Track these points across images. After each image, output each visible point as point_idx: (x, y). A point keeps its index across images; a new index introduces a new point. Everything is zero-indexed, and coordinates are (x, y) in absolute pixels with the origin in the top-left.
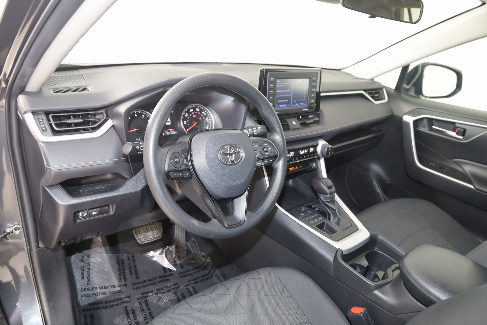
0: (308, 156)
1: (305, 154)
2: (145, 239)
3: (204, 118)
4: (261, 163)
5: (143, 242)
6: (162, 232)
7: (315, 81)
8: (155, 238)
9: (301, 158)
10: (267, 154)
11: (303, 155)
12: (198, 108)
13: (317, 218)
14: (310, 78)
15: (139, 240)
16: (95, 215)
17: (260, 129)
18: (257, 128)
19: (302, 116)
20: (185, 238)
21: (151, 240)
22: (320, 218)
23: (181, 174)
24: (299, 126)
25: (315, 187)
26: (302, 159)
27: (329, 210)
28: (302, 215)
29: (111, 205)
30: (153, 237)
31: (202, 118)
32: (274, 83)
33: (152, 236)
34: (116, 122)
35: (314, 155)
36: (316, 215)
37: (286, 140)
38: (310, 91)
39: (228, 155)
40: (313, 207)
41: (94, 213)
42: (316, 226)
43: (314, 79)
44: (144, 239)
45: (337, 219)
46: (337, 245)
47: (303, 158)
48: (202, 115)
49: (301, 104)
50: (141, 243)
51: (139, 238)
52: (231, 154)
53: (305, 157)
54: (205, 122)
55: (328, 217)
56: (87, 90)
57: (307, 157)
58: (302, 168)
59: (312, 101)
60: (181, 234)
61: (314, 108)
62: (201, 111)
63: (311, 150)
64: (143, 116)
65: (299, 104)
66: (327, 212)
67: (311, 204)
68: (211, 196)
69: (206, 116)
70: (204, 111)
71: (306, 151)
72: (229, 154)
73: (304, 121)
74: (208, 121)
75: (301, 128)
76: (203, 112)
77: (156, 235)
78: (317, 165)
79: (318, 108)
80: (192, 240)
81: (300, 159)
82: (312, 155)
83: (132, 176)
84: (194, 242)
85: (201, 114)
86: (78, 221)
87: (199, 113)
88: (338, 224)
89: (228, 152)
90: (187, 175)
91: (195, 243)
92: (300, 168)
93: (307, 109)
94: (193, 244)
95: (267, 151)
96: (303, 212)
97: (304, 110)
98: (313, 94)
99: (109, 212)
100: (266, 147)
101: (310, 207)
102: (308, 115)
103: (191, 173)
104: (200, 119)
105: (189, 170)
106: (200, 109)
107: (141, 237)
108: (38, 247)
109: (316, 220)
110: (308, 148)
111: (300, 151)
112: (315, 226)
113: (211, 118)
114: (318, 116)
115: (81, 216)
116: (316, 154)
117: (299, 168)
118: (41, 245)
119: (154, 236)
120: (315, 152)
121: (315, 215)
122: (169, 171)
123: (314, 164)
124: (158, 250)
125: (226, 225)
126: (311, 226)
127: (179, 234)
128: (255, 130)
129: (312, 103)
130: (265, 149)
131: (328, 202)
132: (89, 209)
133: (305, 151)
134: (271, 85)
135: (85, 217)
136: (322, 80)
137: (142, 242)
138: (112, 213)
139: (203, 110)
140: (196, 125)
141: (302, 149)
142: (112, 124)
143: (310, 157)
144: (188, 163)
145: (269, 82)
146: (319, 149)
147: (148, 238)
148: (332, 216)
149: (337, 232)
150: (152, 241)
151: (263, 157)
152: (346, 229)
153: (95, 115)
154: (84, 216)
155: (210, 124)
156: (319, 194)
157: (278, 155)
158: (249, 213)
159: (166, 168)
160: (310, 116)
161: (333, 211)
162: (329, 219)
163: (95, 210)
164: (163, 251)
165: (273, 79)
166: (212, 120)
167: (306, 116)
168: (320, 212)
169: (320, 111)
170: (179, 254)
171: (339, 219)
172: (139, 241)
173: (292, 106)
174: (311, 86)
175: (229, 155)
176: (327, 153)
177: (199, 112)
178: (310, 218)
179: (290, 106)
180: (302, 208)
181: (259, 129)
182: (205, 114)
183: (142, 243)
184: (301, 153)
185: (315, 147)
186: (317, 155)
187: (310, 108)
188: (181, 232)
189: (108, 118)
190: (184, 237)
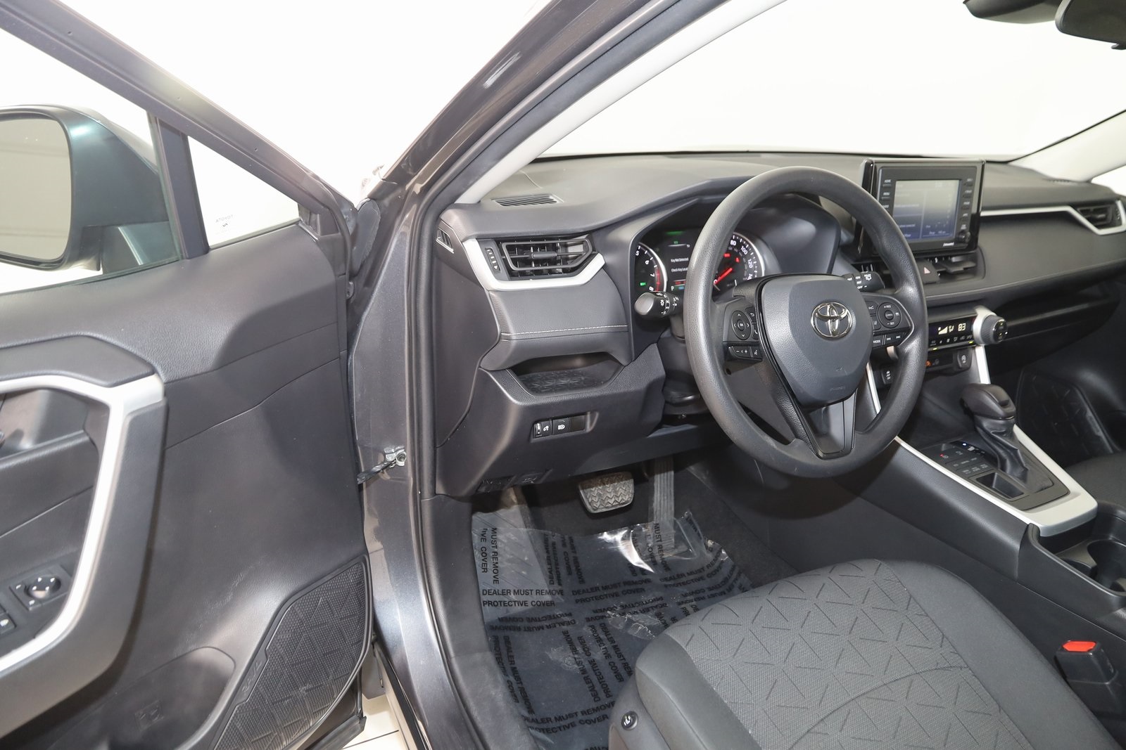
0: (956, 339)
1: (948, 335)
2: (601, 504)
3: (744, 260)
4: (879, 341)
5: (597, 509)
6: (633, 492)
7: (971, 185)
8: (620, 504)
9: (941, 342)
10: (892, 324)
11: (944, 337)
12: (734, 240)
13: (975, 464)
14: (960, 180)
15: (590, 504)
16: (561, 431)
17: (869, 279)
18: (863, 278)
19: (940, 259)
20: (673, 509)
21: (613, 506)
22: (984, 466)
23: (746, 351)
24: (936, 277)
25: (970, 403)
26: (942, 344)
27: (1001, 451)
28: (945, 457)
29: (589, 413)
30: (615, 501)
31: (741, 259)
32: (891, 189)
33: (613, 500)
34: (612, 259)
35: (966, 338)
36: (975, 459)
37: (927, 302)
38: (961, 207)
39: (827, 321)
40: (964, 444)
41: (561, 427)
42: (977, 480)
43: (969, 180)
44: (599, 504)
45: (1020, 470)
46: (1026, 518)
47: (945, 343)
48: (740, 253)
49: (940, 232)
50: (592, 511)
51: (590, 500)
52: (833, 319)
53: (948, 340)
54: (746, 268)
55: (999, 466)
56: (552, 201)
57: (952, 342)
58: (940, 364)
59: (964, 227)
60: (666, 501)
61: (967, 240)
62: (739, 245)
63: (961, 327)
64: (638, 252)
65: (937, 233)
66: (998, 456)
67: (959, 439)
68: (793, 396)
69: (748, 257)
70: (745, 247)
71: (951, 329)
72: (830, 318)
73: (943, 267)
74: (751, 266)
75: (941, 283)
76: (743, 248)
77: (620, 498)
78: (969, 360)
79: (973, 243)
80: (686, 515)
81: (938, 344)
82: (963, 338)
83: (631, 360)
84: (689, 520)
85: (738, 252)
86: (533, 440)
87: (736, 250)
88: (1024, 478)
89: (828, 315)
90: (756, 353)
91: (691, 522)
92: (936, 366)
93: (952, 244)
94: (687, 524)
95: (891, 319)
96: (944, 453)
97: (945, 245)
98: (966, 213)
99: (584, 427)
100: (888, 311)
101: (959, 444)
102: (951, 257)
103: (760, 352)
104: (737, 260)
105: (758, 344)
106: (738, 241)
107: (594, 499)
108: (434, 493)
109: (976, 469)
110: (955, 323)
111: (939, 329)
112: (974, 479)
113: (757, 259)
114: (974, 259)
115: (539, 431)
116: (969, 337)
117: (934, 364)
118: (440, 489)
119: (617, 499)
120: (969, 332)
121: (973, 459)
122: (730, 344)
123: (964, 358)
124: (620, 531)
125: (821, 454)
126: (968, 479)
127: (662, 502)
128: (859, 280)
129: (963, 232)
130: (887, 315)
131: (1000, 434)
132: (553, 419)
133: (948, 329)
134: (885, 194)
135: (544, 434)
136: (985, 185)
137: (595, 510)
138: (589, 428)
139: (742, 244)
140: (731, 272)
141: (943, 325)
142: (603, 263)
143: (959, 341)
144: (757, 331)
145: (881, 187)
146: (977, 327)
147: (606, 502)
148: (1008, 463)
149: (1022, 493)
150: (614, 508)
151: (883, 329)
152: (1042, 490)
153: (566, 246)
154: (544, 430)
155: (756, 271)
156: (979, 418)
157: (912, 327)
158: (858, 435)
159: (724, 339)
160: (954, 259)
161: (1012, 454)
162: (1003, 468)
163: (563, 420)
164: (629, 533)
165: (889, 181)
166: (758, 264)
167: (946, 257)
168: (982, 454)
169: (978, 249)
170: (661, 541)
171: (1026, 470)
172: (589, 507)
173: (922, 237)
174: (963, 196)
175: (829, 321)
176: (996, 335)
177: (735, 246)
178: (962, 463)
179: (918, 237)
180: (941, 446)
181: (867, 279)
182: (745, 252)
183: (595, 512)
184: (940, 333)
185: (970, 321)
186: (972, 339)
187: (957, 241)
188: (665, 498)
189: (594, 253)
190: (671, 508)
